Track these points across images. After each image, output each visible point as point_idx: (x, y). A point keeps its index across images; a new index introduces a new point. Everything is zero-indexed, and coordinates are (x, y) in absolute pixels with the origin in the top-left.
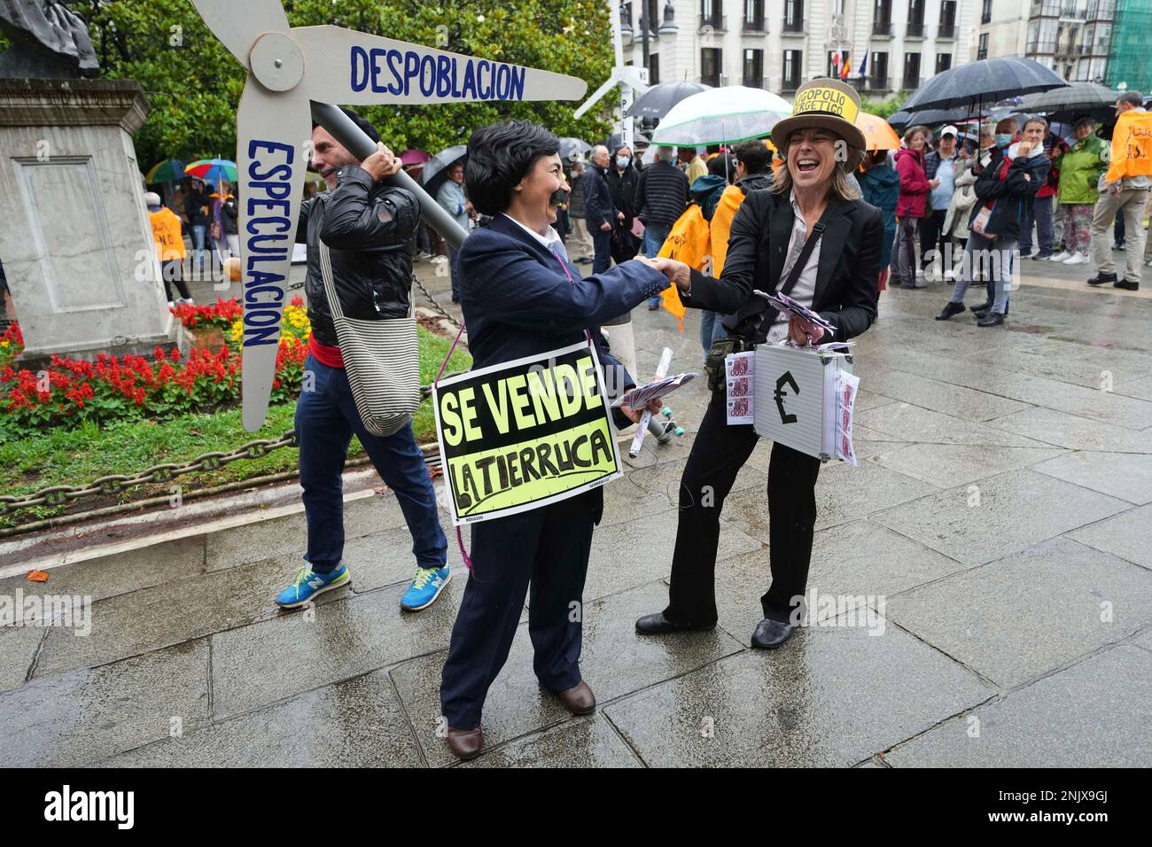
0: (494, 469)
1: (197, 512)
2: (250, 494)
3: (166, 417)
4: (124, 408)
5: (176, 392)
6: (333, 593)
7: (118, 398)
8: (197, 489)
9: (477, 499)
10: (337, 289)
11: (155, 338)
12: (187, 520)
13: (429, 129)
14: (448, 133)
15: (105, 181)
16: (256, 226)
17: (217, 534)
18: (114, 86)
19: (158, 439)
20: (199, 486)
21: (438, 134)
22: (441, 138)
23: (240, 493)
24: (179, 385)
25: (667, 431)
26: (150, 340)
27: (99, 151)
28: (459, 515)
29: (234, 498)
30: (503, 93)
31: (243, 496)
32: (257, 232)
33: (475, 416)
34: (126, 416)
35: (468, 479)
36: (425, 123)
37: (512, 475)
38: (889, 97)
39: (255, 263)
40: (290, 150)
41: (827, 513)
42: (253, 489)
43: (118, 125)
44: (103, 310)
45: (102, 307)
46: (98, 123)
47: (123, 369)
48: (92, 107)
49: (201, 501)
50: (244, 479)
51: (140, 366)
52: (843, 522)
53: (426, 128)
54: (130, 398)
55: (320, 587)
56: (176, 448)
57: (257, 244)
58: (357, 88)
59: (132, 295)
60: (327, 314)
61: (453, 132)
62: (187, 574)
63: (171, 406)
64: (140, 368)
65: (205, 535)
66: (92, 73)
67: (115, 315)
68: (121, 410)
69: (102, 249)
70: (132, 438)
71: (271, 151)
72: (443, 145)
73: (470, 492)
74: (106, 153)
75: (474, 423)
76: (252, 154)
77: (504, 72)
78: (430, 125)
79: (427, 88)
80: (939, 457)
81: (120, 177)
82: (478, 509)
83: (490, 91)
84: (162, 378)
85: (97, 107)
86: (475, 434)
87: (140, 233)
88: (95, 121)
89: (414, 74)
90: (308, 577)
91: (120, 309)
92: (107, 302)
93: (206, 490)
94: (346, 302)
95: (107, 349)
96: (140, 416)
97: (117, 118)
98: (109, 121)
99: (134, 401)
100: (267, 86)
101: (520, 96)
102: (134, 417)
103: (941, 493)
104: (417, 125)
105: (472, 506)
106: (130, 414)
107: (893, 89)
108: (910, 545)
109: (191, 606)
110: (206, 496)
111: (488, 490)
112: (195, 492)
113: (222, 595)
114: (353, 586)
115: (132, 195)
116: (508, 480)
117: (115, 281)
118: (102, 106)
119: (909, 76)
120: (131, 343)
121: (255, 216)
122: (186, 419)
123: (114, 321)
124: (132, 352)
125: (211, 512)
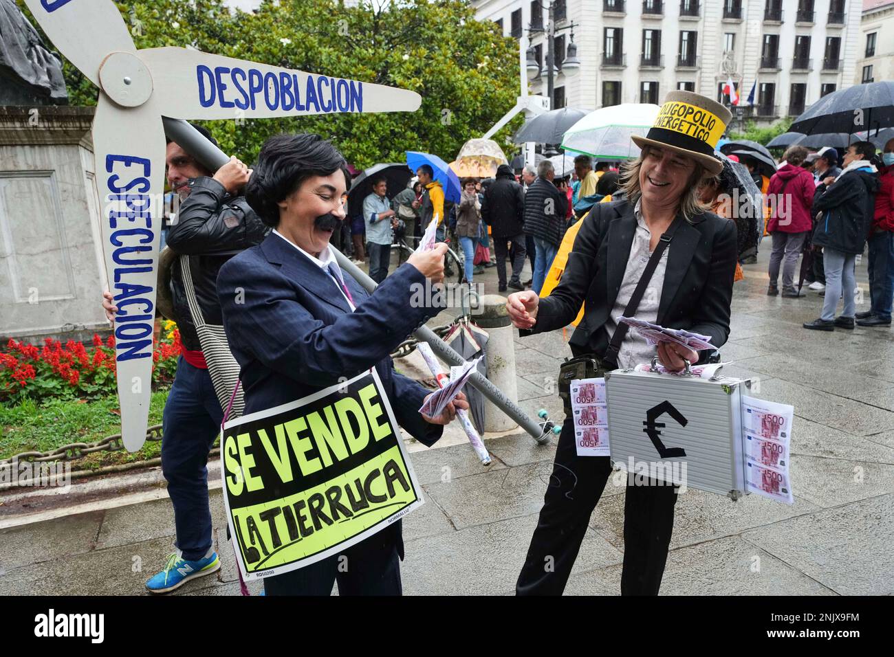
0: (280, 520)
1: (104, 488)
2: (153, 473)
3: (95, 397)
4: (60, 387)
5: (105, 375)
6: (202, 580)
7: (57, 378)
8: (107, 466)
9: (266, 552)
10: (198, 299)
11: (99, 325)
12: (93, 495)
13: (358, 150)
14: (374, 153)
15: (65, 191)
16: (119, 238)
17: (117, 511)
18: (75, 112)
19: (83, 417)
20: (110, 463)
21: (365, 154)
22: (367, 158)
23: (145, 471)
24: (109, 369)
25: (546, 431)
26: (94, 328)
27: (61, 166)
28: (249, 570)
29: (140, 475)
30: (344, 105)
31: (147, 474)
32: (120, 244)
33: (253, 465)
34: (61, 395)
35: (254, 532)
36: (355, 145)
37: (302, 525)
38: (776, 122)
39: (121, 275)
40: (147, 164)
41: (697, 526)
42: (157, 468)
43: (78, 144)
44: (56, 301)
45: (56, 298)
46: (62, 143)
47: (66, 353)
48: (56, 129)
49: (110, 477)
50: (150, 458)
51: (79, 350)
52: (713, 537)
53: (355, 150)
54: (66, 378)
55: (189, 574)
56: (97, 427)
57: (122, 257)
58: (207, 104)
59: (81, 289)
60: (190, 323)
61: (378, 153)
62: (78, 550)
63: (100, 387)
64: (79, 352)
65: (105, 510)
66: (63, 101)
67: (66, 305)
68: (58, 389)
69: (60, 249)
70: (61, 415)
71: (128, 164)
72: (369, 163)
73: (258, 546)
74: (66, 168)
75: (254, 472)
76: (109, 168)
77: (343, 86)
78: (358, 146)
79: (272, 102)
80: (818, 471)
81: (77, 188)
82: (268, 564)
83: (332, 105)
84: (97, 362)
85: (60, 129)
86: (256, 484)
87: (91, 236)
88: (59, 141)
89: (259, 89)
90: (177, 563)
91: (71, 300)
92: (61, 294)
93: (115, 466)
94: (206, 311)
95: (57, 335)
96: (72, 395)
97: (77, 139)
98: (71, 141)
99: (69, 382)
100: (118, 102)
101: (360, 109)
102: (68, 396)
103: (820, 512)
104: (348, 147)
105: (261, 560)
106: (64, 393)
107: (780, 115)
108: (784, 570)
109: (72, 584)
110: (114, 473)
111: (276, 542)
112: (105, 468)
113: (102, 574)
114: (222, 573)
115: (86, 203)
116: (297, 530)
117: (68, 276)
118: (64, 129)
119: (795, 104)
120: (78, 329)
121: (118, 228)
122: (111, 400)
123: (65, 310)
124: (78, 338)
125: (117, 488)
